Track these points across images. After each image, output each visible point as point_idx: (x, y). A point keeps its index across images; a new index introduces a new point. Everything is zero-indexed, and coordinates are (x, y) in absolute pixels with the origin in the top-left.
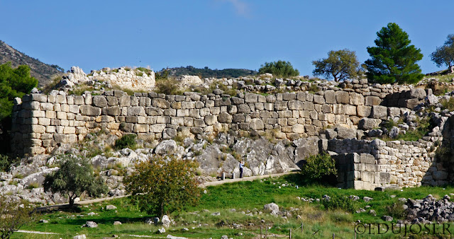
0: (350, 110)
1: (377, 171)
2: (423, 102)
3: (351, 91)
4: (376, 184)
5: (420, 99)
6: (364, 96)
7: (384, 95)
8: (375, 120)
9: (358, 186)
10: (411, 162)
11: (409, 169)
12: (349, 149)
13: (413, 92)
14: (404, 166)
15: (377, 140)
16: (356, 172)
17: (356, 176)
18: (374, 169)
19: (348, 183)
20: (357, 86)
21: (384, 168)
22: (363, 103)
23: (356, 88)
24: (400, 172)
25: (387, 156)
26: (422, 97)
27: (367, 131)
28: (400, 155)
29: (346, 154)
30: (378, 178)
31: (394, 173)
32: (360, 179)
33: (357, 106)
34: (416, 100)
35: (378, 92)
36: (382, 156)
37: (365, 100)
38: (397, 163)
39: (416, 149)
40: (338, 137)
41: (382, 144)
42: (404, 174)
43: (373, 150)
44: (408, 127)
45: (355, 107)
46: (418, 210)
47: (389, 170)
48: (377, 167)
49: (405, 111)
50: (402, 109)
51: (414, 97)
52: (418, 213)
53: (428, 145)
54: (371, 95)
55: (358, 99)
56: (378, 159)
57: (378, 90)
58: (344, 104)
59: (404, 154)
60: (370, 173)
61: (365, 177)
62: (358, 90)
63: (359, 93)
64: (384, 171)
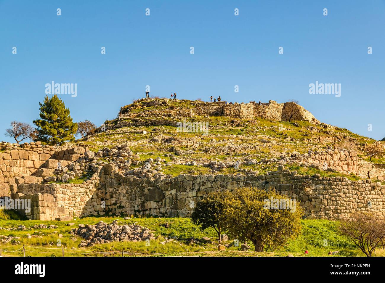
0: (29, 163)
1: (55, 206)
2: (83, 156)
3: (30, 150)
4: (55, 216)
5: (81, 154)
6: (39, 154)
7: (52, 153)
8: (50, 169)
9: (43, 217)
10: (79, 199)
11: (77, 205)
12: (33, 191)
13: (76, 149)
14: (74, 202)
15: (54, 184)
16: (40, 207)
17: (41, 211)
18: (53, 205)
19: (35, 216)
20: (34, 146)
21: (60, 204)
22: (38, 159)
23: (33, 148)
24: (71, 207)
25: (62, 195)
26: (82, 153)
27: (45, 178)
28: (71, 194)
29: (32, 194)
30: (56, 212)
31: (67, 207)
32: (43, 213)
33: (34, 161)
34: (79, 155)
35: (48, 151)
36: (58, 195)
37: (40, 156)
38: (69, 200)
39: (82, 190)
40: (25, 183)
41: (58, 186)
42: (74, 208)
43: (52, 191)
44: (74, 174)
45: (33, 162)
46: (95, 232)
47: (63, 205)
48: (55, 204)
49: (71, 163)
50: (69, 162)
51: (77, 153)
52: (96, 234)
53: (90, 186)
54: (44, 153)
55: (34, 156)
56: (55, 197)
57: (48, 149)
58: (25, 159)
59: (73, 194)
60: (51, 208)
61: (47, 211)
62: (34, 149)
63: (35, 151)
64: (60, 206)
